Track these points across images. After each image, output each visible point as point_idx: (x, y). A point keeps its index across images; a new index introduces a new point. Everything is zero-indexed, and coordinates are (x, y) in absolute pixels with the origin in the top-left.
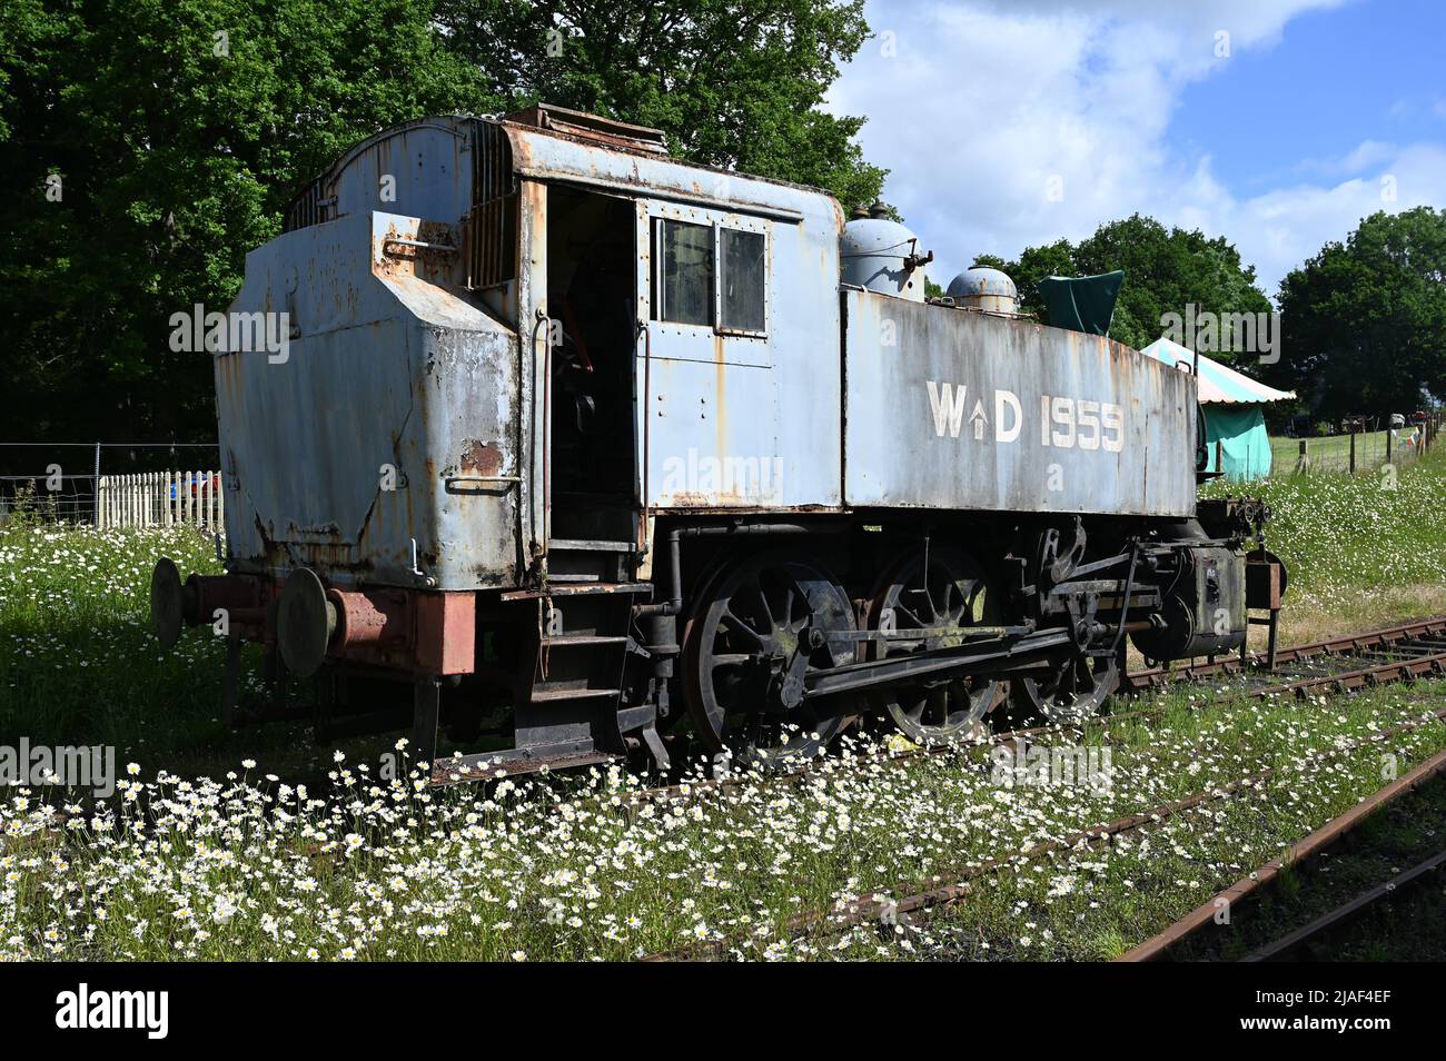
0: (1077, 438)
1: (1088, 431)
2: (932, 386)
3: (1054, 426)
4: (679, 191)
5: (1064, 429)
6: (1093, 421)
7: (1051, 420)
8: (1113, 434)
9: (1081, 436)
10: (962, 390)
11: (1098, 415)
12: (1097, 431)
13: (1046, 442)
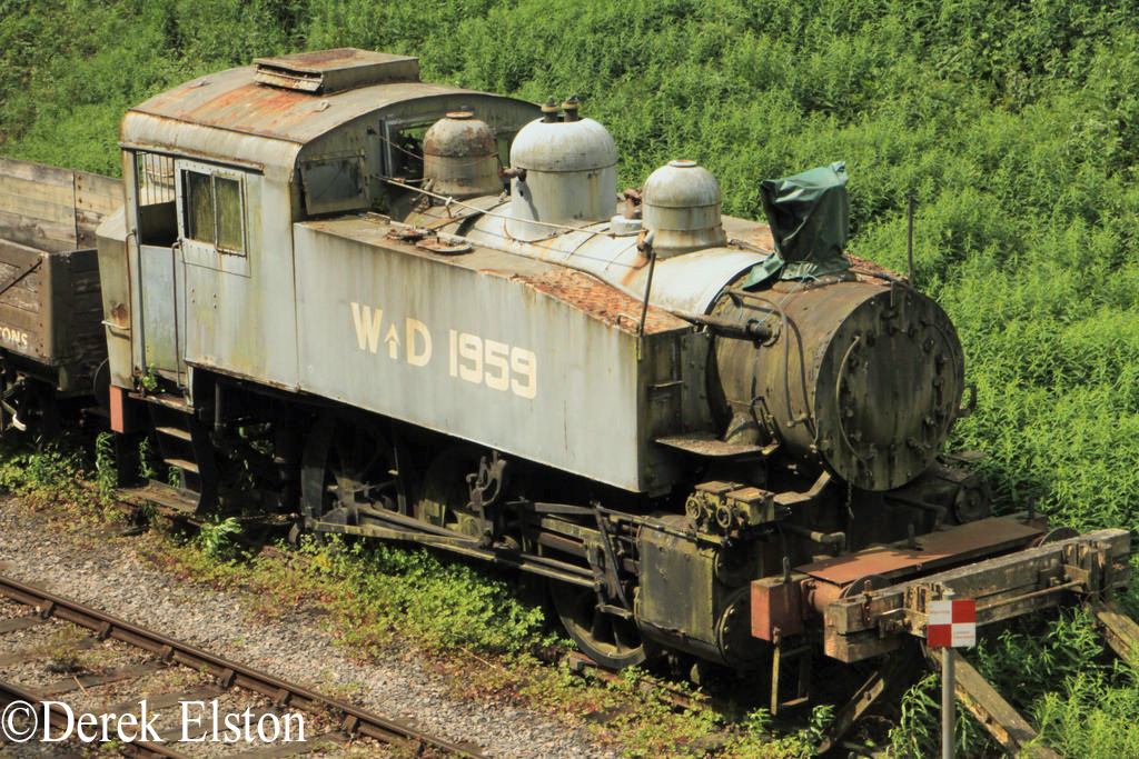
0: (484, 376)
1: (496, 372)
2: (355, 306)
3: (461, 360)
4: (205, 154)
5: (471, 364)
6: (502, 363)
7: (459, 355)
8: (523, 380)
9: (488, 375)
10: (379, 313)
11: (508, 358)
12: (505, 373)
13: (453, 373)
